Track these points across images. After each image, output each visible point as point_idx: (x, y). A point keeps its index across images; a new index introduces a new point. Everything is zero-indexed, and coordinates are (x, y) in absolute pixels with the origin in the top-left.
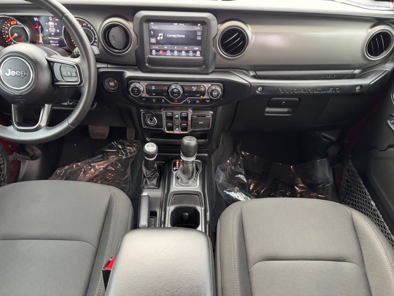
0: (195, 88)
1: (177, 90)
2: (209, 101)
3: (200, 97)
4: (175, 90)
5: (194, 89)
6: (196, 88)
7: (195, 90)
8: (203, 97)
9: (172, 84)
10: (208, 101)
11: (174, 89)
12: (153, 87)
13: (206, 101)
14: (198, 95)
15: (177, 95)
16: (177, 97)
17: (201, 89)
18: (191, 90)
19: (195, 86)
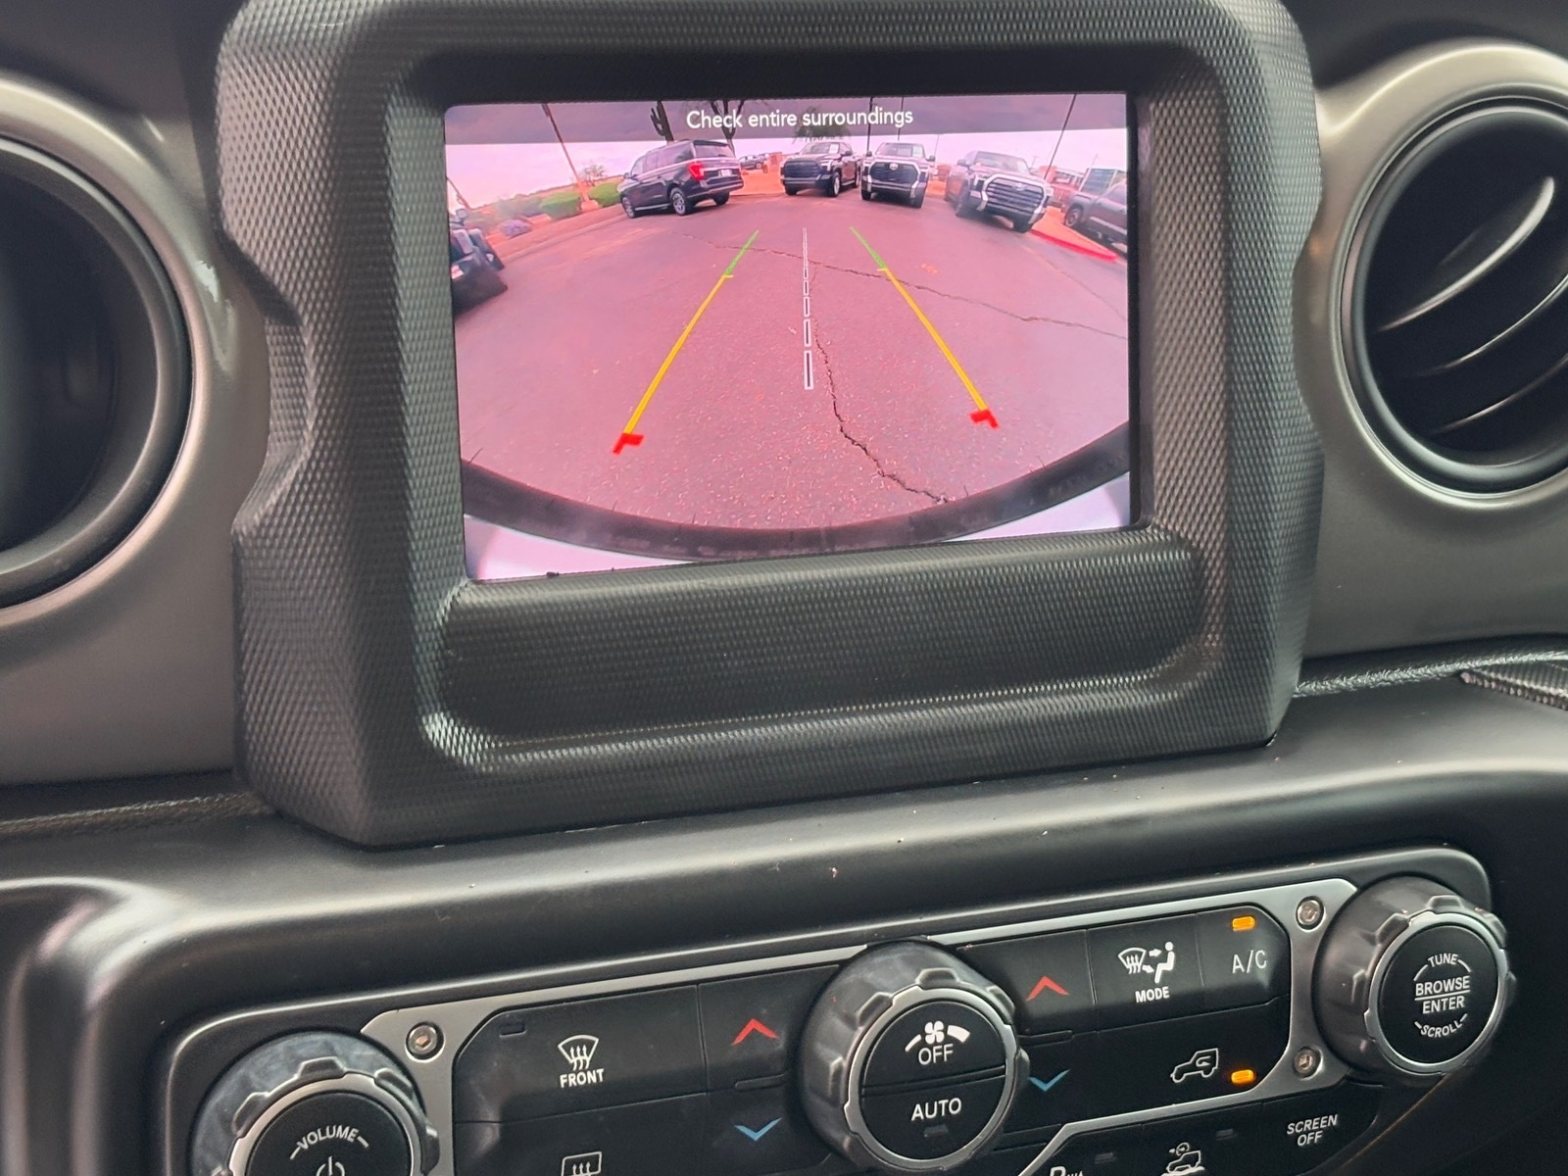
0: (1161, 967)
1: (961, 1034)
2: (1329, 1132)
3: (1223, 1086)
4: (934, 1031)
5: (1146, 982)
6: (1169, 965)
7: (1164, 993)
8: (1259, 1077)
9: (844, 964)
10: (1309, 1131)
11: (915, 1019)
12: (579, 1058)
13: (1292, 1129)
14: (1202, 1063)
15: (953, 1106)
16: (959, 1130)
17: (1237, 965)
18: (1110, 997)
19: (1148, 932)
